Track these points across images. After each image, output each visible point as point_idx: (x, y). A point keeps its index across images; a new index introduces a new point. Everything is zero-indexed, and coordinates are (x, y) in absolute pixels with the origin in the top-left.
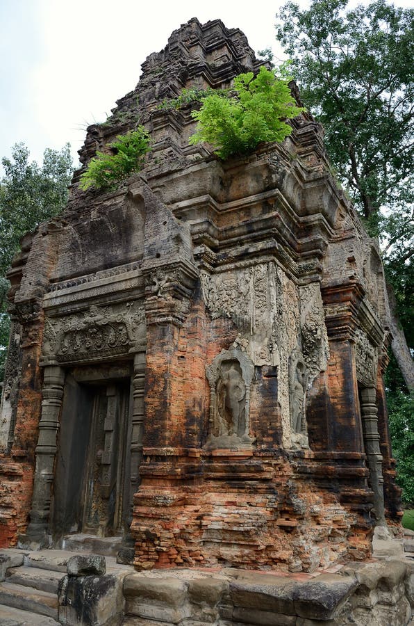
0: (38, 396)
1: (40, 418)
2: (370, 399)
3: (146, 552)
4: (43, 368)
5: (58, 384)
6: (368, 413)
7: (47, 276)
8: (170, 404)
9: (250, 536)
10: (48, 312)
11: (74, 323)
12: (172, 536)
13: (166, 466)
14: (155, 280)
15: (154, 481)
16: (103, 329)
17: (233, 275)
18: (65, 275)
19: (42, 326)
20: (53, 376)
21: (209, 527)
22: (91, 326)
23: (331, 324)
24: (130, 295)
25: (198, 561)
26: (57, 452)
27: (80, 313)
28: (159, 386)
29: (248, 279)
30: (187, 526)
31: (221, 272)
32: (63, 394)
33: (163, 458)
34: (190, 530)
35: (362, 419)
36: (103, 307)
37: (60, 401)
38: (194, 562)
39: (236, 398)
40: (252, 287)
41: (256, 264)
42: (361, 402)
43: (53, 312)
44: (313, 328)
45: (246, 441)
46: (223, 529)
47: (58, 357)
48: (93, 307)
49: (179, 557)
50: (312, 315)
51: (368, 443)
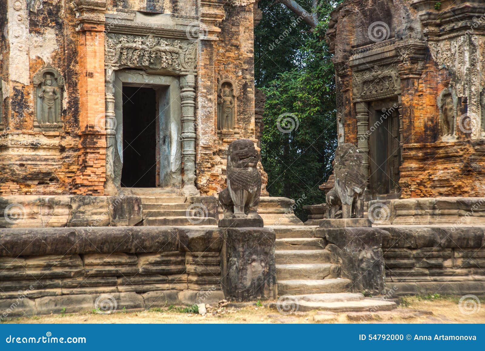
0: (354, 120)
1: (357, 133)
3: (406, 192)
4: (355, 104)
5: (365, 113)
7: (349, 44)
8: (413, 122)
9: (449, 181)
10: (353, 69)
11: (368, 76)
12: (416, 183)
13: (413, 153)
14: (401, 54)
15: (409, 160)
16: (382, 80)
17: (448, 42)
18: (359, 43)
19: (351, 78)
20: (361, 107)
21: (434, 179)
22: (375, 78)
24: (392, 60)
25: (431, 195)
26: (369, 151)
27: (369, 70)
28: (408, 113)
29: (456, 45)
30: (423, 179)
31: (443, 40)
32: (369, 118)
33: (411, 149)
34: (425, 180)
36: (381, 66)
37: (367, 122)
38: (428, 195)
39: (451, 115)
40: (457, 50)
41: (458, 36)
43: (355, 69)
45: (454, 138)
46: (439, 180)
47: (362, 97)
48: (376, 67)
49: (422, 194)
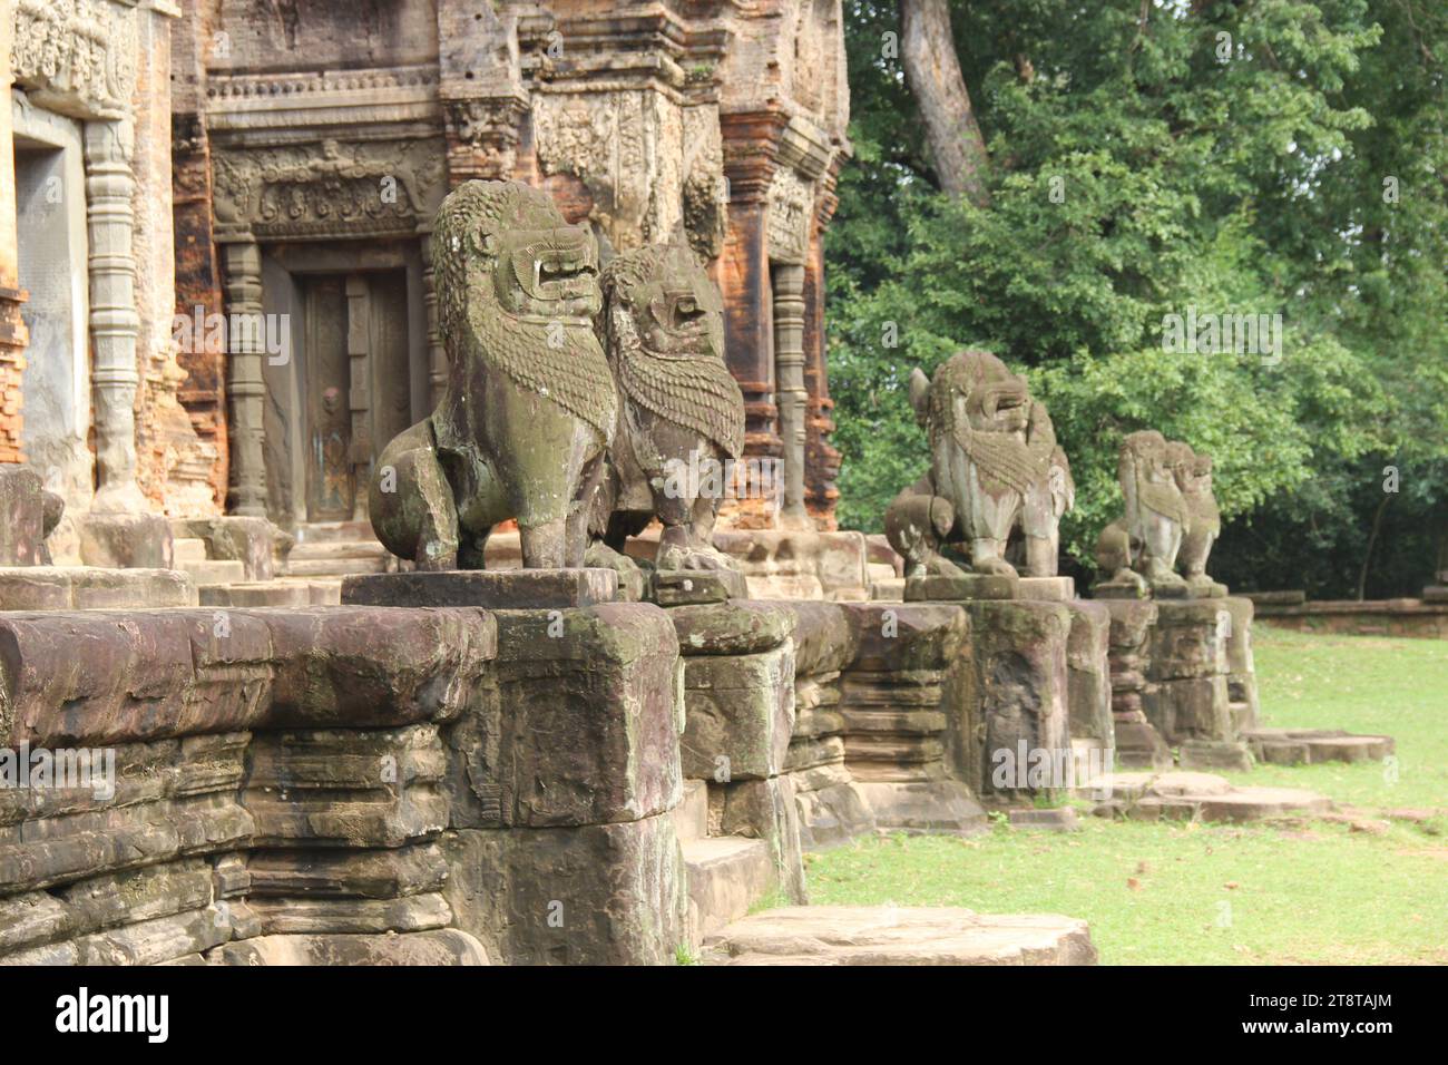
2: (792, 286)
4: (223, 247)
6: (786, 313)
7: (202, 62)
10: (218, 138)
14: (466, 118)
16: (352, 184)
17: (583, 103)
22: (326, 177)
23: (735, 175)
24: (408, 131)
27: (297, 149)
29: (609, 113)
31: (562, 93)
35: (776, 325)
36: (351, 143)
37: (261, 306)
40: (615, 128)
41: (622, 90)
42: (776, 293)
43: (232, 140)
44: (705, 184)
47: (254, 228)
48: (330, 143)
50: (703, 162)
51: (783, 371)
